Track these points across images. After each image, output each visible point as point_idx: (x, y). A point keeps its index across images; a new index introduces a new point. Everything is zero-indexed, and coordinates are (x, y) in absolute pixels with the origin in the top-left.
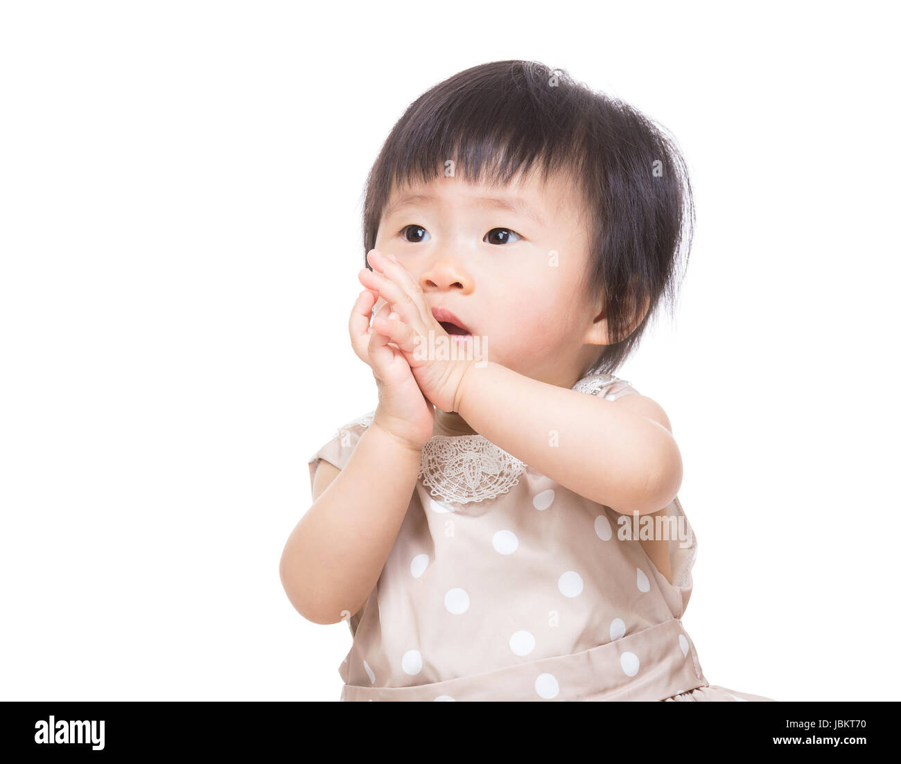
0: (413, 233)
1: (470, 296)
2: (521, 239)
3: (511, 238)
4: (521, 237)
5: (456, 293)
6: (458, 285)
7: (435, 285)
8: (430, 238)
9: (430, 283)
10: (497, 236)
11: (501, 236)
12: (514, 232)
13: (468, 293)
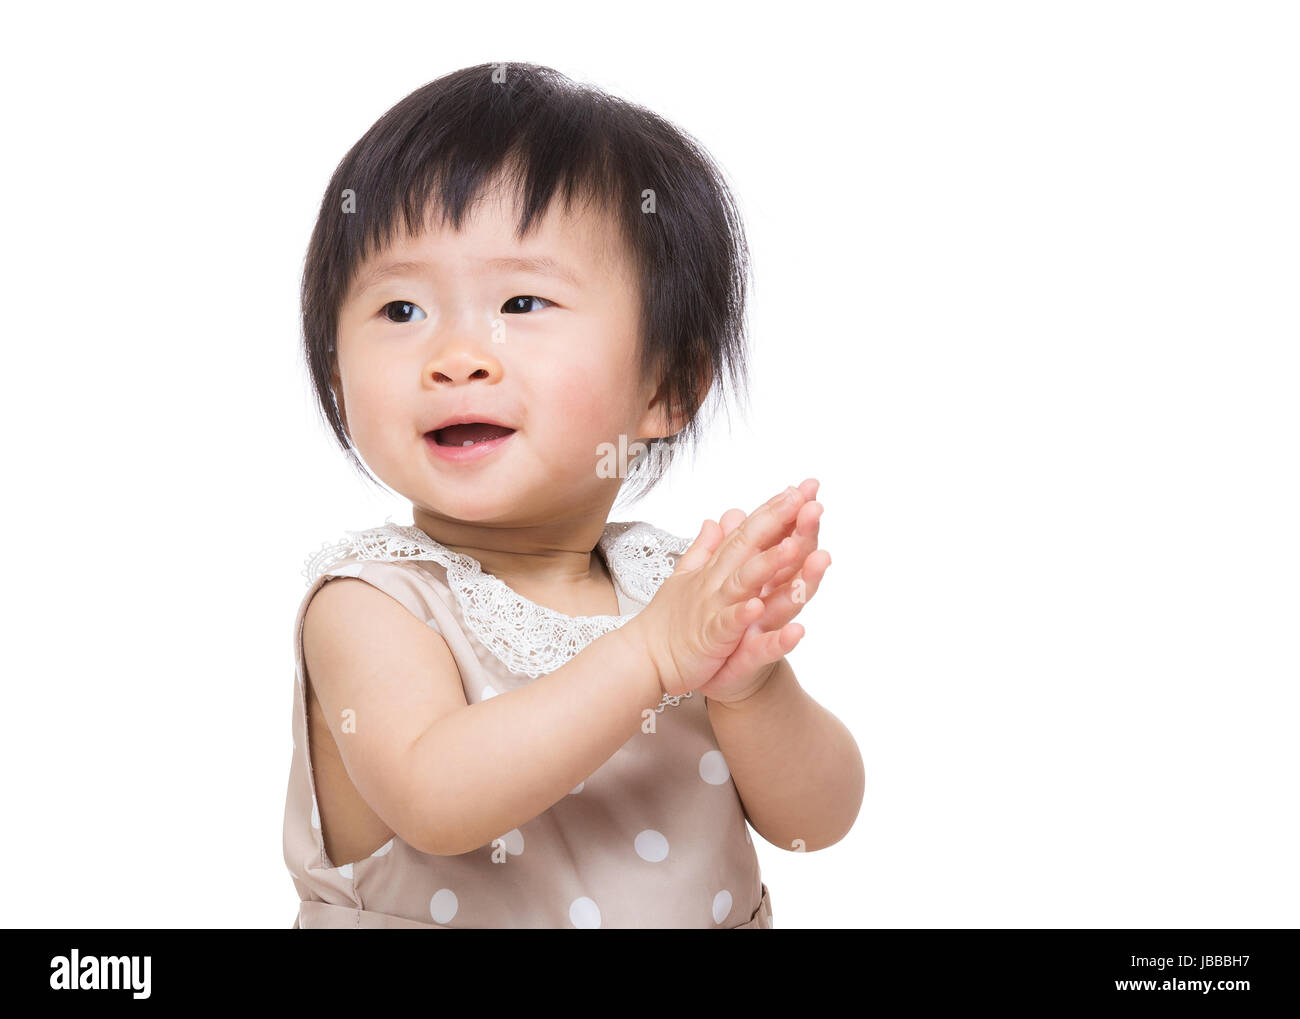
0: (398, 311)
1: (500, 384)
2: (549, 306)
3: (536, 306)
4: (550, 304)
5: (479, 385)
6: (480, 374)
7: (448, 379)
8: (425, 315)
9: (439, 377)
10: (516, 305)
11: (521, 303)
12: (539, 299)
13: (496, 381)
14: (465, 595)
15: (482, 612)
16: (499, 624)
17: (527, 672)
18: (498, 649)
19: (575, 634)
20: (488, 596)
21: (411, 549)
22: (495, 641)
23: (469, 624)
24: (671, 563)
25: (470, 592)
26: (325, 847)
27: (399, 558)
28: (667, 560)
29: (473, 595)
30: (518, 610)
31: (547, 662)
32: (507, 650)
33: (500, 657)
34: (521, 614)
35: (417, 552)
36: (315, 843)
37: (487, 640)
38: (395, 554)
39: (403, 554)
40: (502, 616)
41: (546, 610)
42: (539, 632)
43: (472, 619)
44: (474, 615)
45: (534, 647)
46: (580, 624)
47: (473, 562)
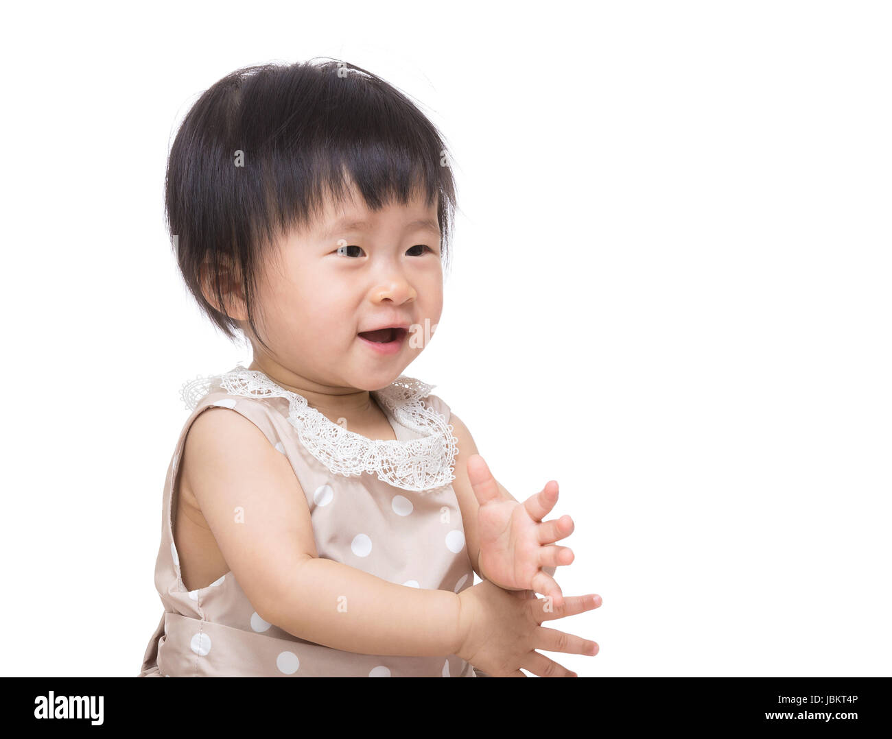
9: (387, 300)
14: (299, 421)
15: (310, 433)
16: (321, 441)
17: (342, 473)
18: (322, 458)
19: (375, 451)
20: (314, 423)
21: (264, 390)
22: (320, 452)
23: (303, 442)
24: (422, 405)
25: (303, 419)
26: (182, 577)
27: (256, 396)
28: (420, 402)
29: (305, 421)
30: (334, 433)
31: (354, 466)
32: (329, 458)
33: (324, 463)
34: (336, 435)
35: (269, 391)
36: (175, 575)
37: (315, 452)
38: (253, 392)
39: (259, 393)
40: (323, 436)
41: (355, 434)
42: (349, 448)
43: (305, 438)
44: (306, 436)
45: (346, 457)
46: (378, 445)
47: (303, 399)
